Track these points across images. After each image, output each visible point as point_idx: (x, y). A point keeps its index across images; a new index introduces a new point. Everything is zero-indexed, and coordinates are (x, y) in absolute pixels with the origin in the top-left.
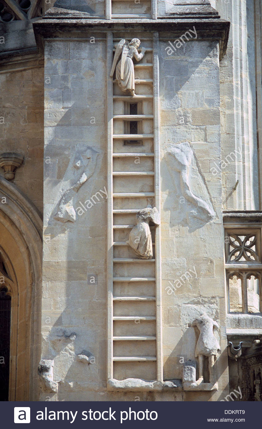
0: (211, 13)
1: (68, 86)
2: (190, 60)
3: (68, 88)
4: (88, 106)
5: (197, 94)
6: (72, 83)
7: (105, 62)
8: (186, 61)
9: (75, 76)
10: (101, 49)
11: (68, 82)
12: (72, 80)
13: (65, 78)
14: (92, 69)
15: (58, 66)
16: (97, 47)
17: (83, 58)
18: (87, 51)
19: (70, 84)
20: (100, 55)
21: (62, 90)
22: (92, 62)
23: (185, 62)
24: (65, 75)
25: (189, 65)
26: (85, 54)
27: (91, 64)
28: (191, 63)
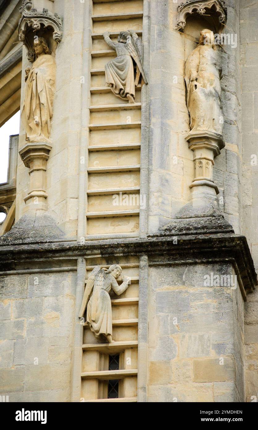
0: (220, 227)
1: (23, 334)
2: (191, 290)
3: (22, 337)
4: (48, 362)
5: (201, 337)
6: (28, 331)
7: (75, 299)
8: (186, 292)
9: (33, 320)
10: (70, 282)
11: (22, 329)
12: (29, 327)
13: (19, 325)
14: (57, 308)
15: (10, 309)
16: (65, 280)
17: (45, 295)
18: (51, 286)
19: (26, 332)
20: (68, 291)
21: (14, 341)
22: (58, 300)
23: (185, 294)
24: (20, 319)
25: (190, 298)
26: (48, 290)
27: (55, 303)
28: (194, 295)
